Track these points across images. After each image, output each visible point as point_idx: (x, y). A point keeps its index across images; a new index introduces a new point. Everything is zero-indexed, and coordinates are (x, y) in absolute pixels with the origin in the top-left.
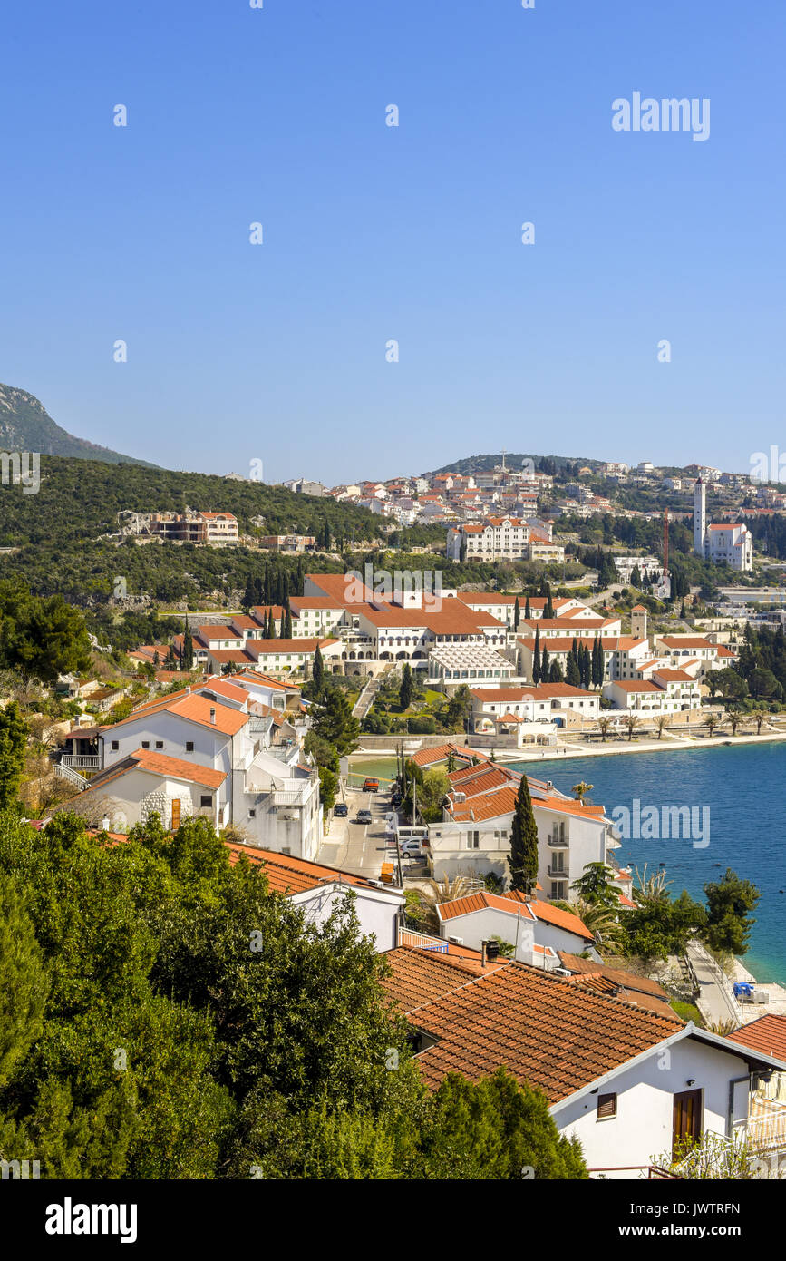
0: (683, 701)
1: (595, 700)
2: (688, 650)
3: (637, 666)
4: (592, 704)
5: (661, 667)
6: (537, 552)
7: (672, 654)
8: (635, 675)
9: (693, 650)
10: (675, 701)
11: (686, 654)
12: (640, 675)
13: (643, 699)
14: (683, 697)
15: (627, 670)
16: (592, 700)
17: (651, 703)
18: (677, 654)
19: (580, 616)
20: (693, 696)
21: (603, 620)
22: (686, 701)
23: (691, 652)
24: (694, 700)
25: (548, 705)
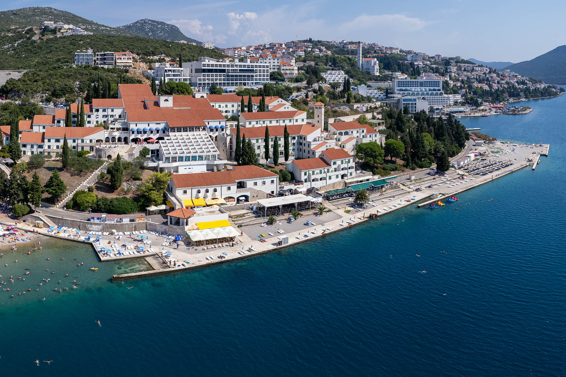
0: (342, 173)
1: (275, 179)
2: (348, 130)
3: (312, 147)
4: (272, 182)
5: (328, 147)
6: (283, 70)
7: (337, 134)
8: (311, 153)
9: (352, 130)
10: (337, 173)
11: (346, 133)
12: (314, 153)
13: (313, 174)
14: (342, 169)
15: (306, 148)
16: (272, 179)
17: (319, 176)
18: (341, 134)
19: (282, 109)
20: (349, 168)
21: (297, 111)
22: (345, 172)
23: (350, 133)
24: (350, 171)
25: (234, 187)
